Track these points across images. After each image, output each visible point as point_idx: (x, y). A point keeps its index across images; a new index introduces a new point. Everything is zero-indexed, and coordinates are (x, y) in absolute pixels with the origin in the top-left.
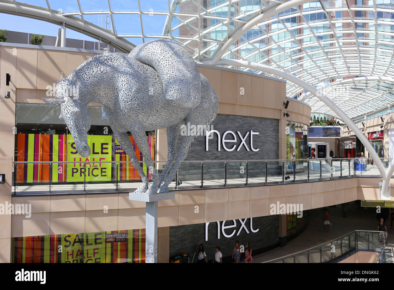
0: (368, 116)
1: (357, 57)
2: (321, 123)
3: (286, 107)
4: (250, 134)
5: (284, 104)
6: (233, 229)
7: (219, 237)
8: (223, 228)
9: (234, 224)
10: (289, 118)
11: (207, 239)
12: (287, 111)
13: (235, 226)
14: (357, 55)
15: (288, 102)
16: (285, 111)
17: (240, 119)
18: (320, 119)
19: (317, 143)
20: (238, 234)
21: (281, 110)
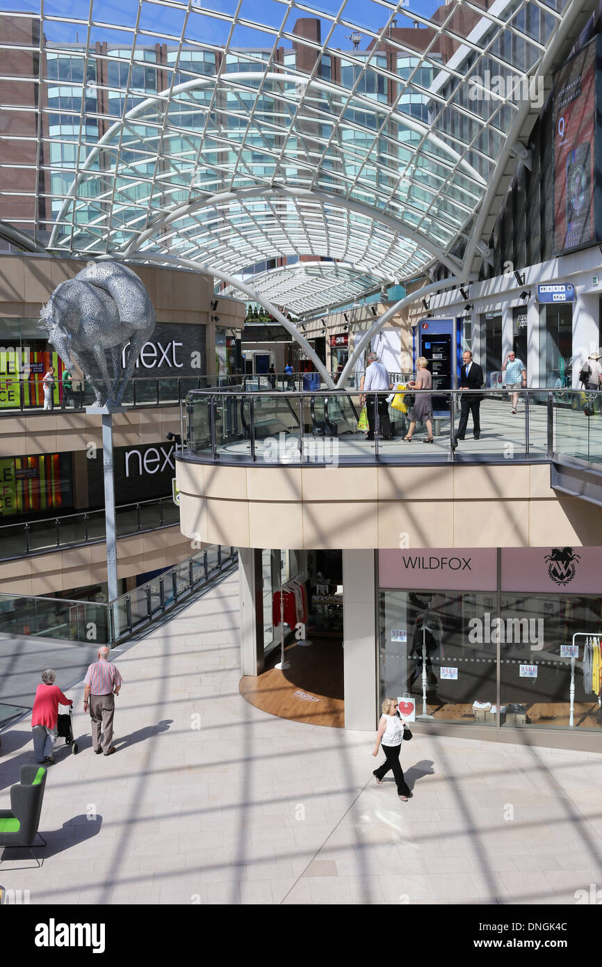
0: (332, 309)
1: (321, 218)
2: (261, 318)
3: (215, 309)
4: (172, 345)
5: (212, 304)
6: (156, 463)
7: (141, 473)
8: (145, 461)
9: (157, 458)
10: (218, 323)
11: (127, 475)
12: (216, 313)
13: (158, 459)
14: (321, 215)
15: (217, 302)
16: (213, 313)
17: (160, 326)
18: (259, 312)
19: (254, 351)
20: (162, 470)
21: (208, 312)
